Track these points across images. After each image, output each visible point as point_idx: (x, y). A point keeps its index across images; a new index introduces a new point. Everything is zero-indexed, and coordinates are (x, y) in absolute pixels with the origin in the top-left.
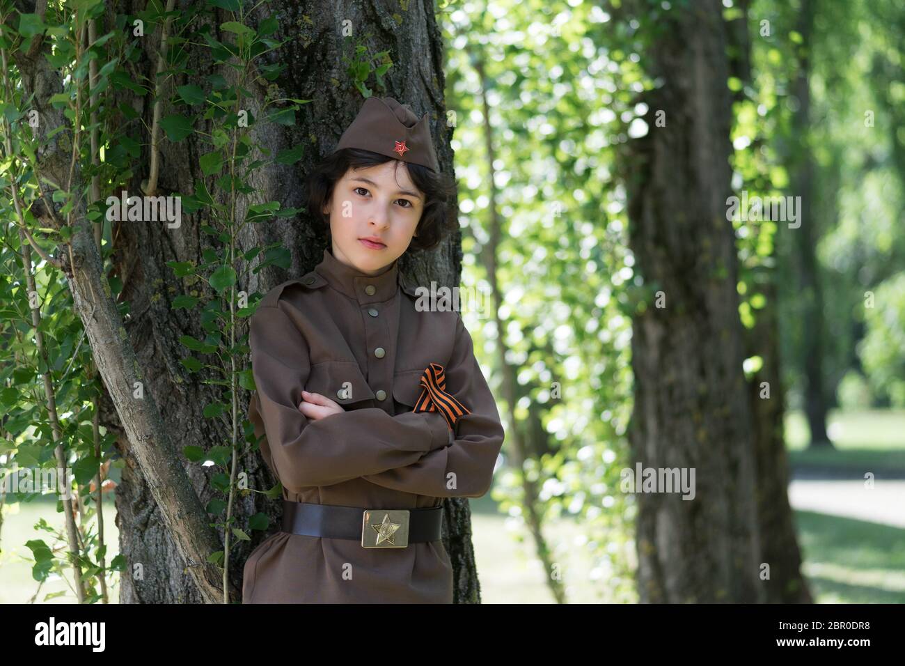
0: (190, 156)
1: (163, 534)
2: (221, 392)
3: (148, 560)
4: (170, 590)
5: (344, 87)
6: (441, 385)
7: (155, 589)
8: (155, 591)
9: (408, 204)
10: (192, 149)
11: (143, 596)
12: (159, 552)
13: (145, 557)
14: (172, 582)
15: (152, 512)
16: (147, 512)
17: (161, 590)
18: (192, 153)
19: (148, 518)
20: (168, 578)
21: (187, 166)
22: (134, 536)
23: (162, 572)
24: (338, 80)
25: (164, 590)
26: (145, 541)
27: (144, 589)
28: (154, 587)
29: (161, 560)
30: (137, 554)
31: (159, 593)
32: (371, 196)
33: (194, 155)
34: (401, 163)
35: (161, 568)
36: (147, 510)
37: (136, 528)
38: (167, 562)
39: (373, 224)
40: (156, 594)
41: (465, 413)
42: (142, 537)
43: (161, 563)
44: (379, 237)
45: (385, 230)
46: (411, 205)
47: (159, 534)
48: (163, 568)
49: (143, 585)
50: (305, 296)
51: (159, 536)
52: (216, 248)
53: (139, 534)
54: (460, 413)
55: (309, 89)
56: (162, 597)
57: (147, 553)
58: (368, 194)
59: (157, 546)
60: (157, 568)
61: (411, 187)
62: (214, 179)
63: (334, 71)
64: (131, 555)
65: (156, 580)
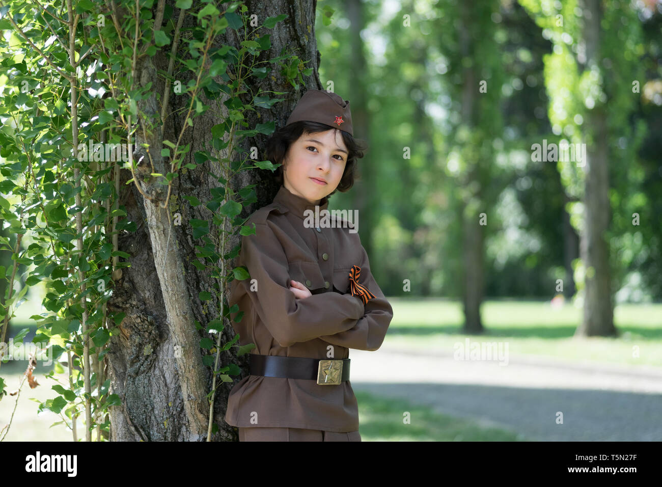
0: (175, 124)
1: (149, 380)
2: (195, 283)
3: (138, 397)
4: (155, 417)
5: (279, 82)
6: (357, 279)
7: (144, 417)
8: (143, 418)
9: (340, 158)
10: (176, 120)
11: (135, 422)
12: (145, 392)
13: (136, 396)
14: (156, 412)
15: (142, 365)
16: (139, 365)
17: (148, 417)
18: (176, 122)
19: (139, 369)
20: (153, 409)
21: (173, 130)
22: (128, 381)
23: (148, 405)
24: (275, 77)
25: (150, 417)
26: (136, 384)
27: (135, 417)
28: (143, 415)
29: (148, 397)
30: (130, 393)
31: (146, 420)
32: (318, 152)
33: (178, 123)
34: (338, 130)
35: (148, 402)
36: (139, 364)
37: (130, 376)
38: (152, 398)
39: (320, 169)
40: (144, 420)
41: (373, 297)
42: (134, 382)
43: (147, 399)
44: (323, 177)
45: (328, 173)
46: (342, 159)
47: (146, 380)
48: (149, 403)
49: (135, 414)
50: (277, 218)
51: (146, 381)
52: (195, 186)
53: (132, 380)
54: (370, 297)
55: (259, 83)
56: (148, 423)
57: (136, 393)
58: (315, 150)
59: (144, 387)
60: (144, 403)
61: (343, 147)
62: (193, 141)
63: (274, 71)
64: (125, 395)
65: (144, 411)
